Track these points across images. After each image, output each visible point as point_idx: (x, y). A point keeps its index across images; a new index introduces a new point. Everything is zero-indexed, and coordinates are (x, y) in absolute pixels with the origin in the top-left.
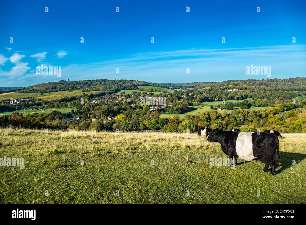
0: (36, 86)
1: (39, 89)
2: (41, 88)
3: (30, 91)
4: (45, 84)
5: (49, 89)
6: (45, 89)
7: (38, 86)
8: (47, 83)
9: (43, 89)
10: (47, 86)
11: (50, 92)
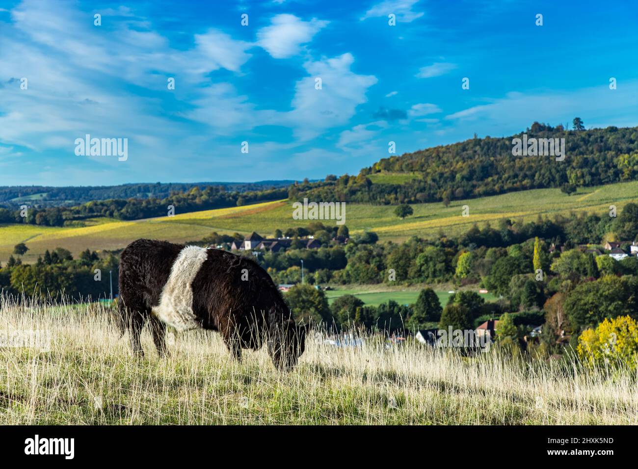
0: (388, 164)
1: (395, 183)
2: (411, 174)
3: (353, 192)
4: (438, 154)
5: (453, 178)
6: (429, 181)
7: (397, 167)
8: (448, 148)
9: (420, 181)
10: (444, 163)
11: (453, 197)
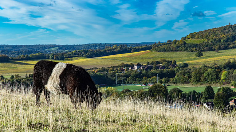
0: (193, 36)
1: (195, 43)
2: (202, 39)
3: (178, 47)
4: (213, 31)
5: (220, 41)
6: (210, 43)
7: (196, 37)
8: (218, 29)
9: (206, 42)
10: (216, 35)
11: (220, 49)
